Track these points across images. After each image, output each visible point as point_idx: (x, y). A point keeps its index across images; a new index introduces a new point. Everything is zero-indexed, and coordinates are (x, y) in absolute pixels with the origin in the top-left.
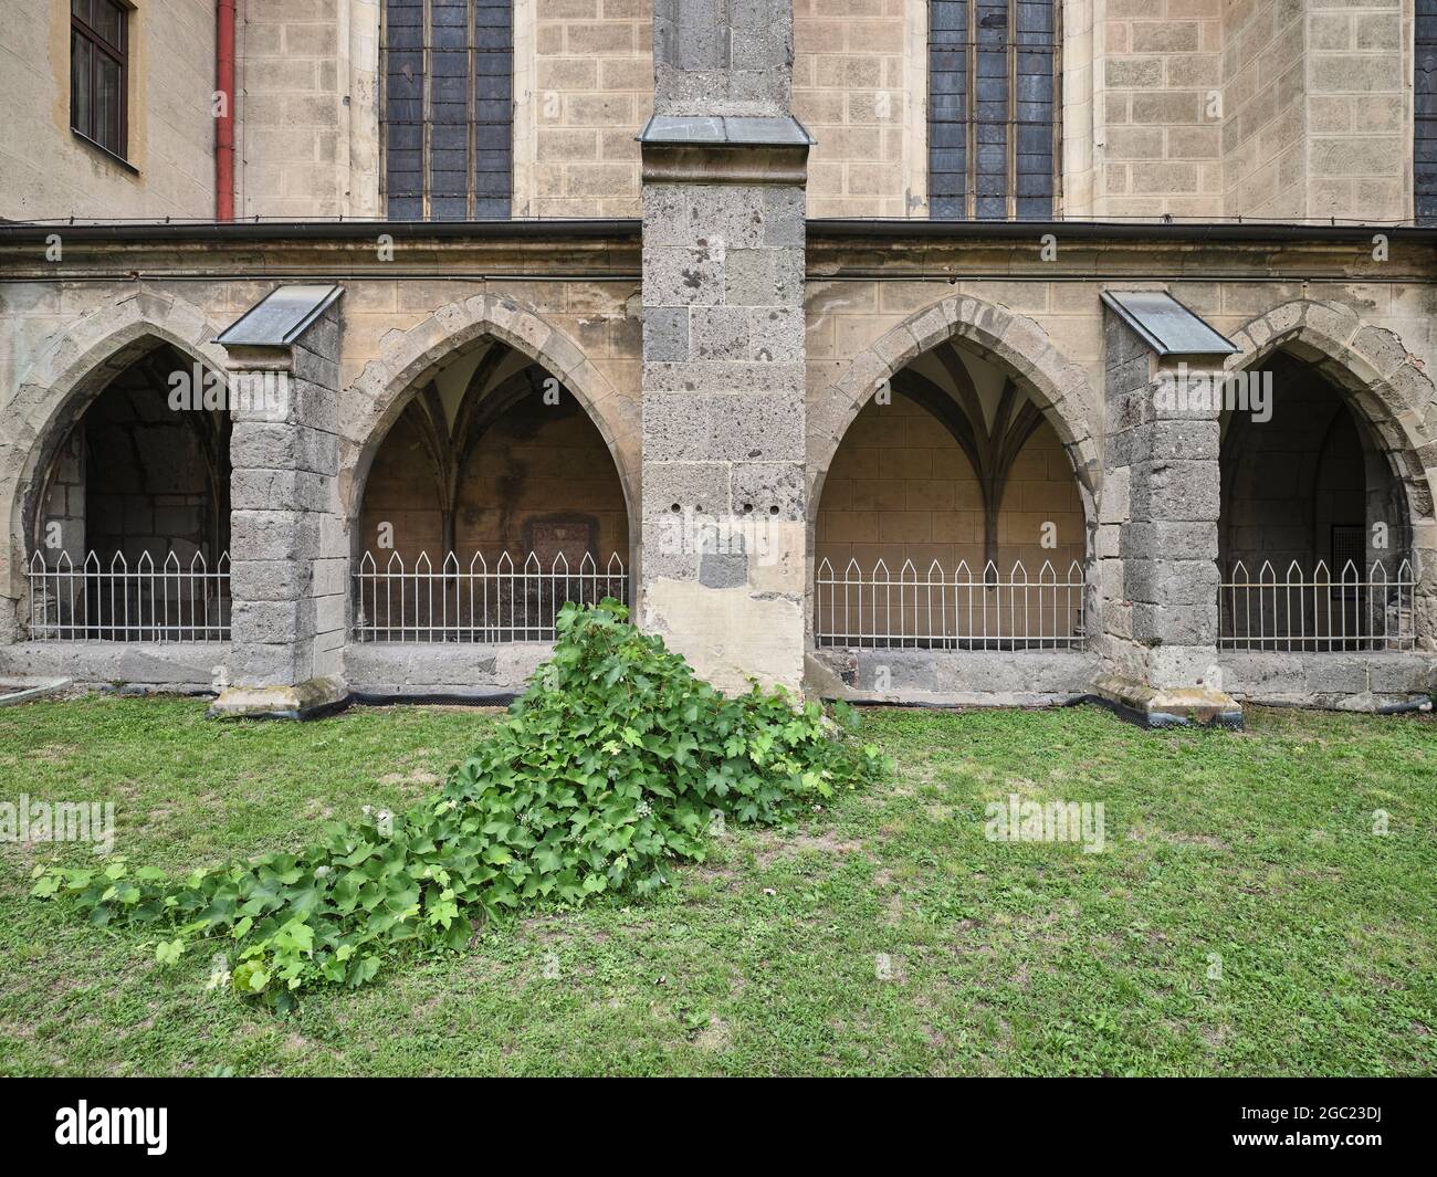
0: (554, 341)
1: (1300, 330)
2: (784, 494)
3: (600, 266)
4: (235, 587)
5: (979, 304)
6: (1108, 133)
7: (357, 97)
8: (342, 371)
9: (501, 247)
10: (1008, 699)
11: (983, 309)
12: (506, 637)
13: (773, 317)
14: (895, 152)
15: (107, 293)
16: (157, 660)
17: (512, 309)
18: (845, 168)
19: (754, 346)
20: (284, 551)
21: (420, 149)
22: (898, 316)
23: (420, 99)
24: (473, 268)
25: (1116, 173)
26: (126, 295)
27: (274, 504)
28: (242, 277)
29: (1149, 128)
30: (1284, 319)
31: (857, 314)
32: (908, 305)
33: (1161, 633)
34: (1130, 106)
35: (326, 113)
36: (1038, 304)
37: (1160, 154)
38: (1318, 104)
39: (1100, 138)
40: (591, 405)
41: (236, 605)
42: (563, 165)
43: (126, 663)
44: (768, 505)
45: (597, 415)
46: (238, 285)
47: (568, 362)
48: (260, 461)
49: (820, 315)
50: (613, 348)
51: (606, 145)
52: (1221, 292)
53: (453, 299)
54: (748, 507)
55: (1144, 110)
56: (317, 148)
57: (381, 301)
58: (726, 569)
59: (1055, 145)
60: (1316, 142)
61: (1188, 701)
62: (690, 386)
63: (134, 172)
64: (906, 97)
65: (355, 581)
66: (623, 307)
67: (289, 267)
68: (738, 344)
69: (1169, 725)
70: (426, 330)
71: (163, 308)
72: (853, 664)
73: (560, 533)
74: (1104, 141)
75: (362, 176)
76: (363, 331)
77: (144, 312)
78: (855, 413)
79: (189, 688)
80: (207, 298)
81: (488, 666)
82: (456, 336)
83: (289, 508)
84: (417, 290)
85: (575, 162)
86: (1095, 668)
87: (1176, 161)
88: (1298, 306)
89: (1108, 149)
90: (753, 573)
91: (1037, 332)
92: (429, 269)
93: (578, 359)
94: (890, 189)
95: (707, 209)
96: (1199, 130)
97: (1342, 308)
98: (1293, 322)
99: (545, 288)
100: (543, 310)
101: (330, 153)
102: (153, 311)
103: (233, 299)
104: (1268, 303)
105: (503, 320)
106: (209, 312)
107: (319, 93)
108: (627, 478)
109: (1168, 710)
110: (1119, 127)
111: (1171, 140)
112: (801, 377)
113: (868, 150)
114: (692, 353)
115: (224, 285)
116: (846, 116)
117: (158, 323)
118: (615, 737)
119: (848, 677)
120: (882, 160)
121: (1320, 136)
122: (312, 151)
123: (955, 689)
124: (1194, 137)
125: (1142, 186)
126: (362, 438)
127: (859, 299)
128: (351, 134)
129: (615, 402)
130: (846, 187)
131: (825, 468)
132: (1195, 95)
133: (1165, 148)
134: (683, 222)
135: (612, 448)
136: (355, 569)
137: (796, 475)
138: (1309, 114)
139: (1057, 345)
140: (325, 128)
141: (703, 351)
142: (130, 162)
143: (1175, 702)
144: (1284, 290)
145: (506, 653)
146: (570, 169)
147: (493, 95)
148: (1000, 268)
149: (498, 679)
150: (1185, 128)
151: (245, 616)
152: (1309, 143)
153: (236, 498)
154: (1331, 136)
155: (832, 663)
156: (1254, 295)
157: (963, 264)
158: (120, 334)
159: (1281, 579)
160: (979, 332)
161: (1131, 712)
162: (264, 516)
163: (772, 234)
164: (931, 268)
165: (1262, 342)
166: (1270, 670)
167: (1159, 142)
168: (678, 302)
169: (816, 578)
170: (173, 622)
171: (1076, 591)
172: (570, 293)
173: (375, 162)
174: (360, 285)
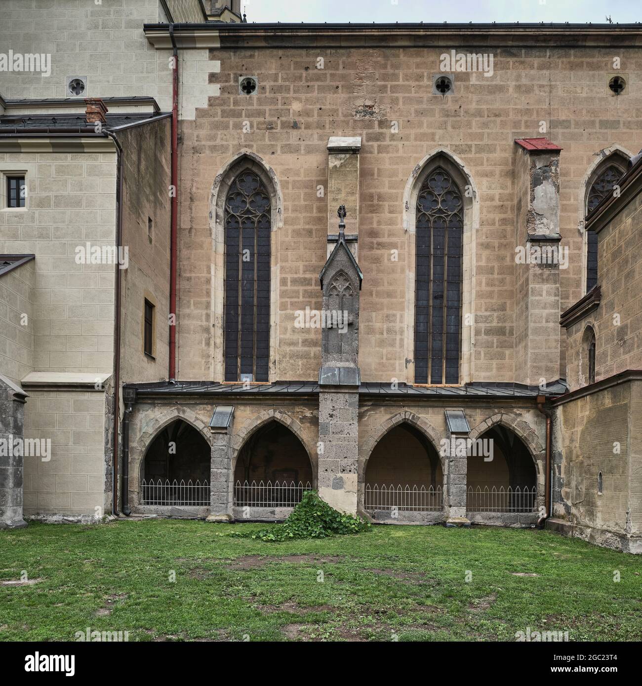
0: (293, 422)
1: (501, 421)
2: (353, 467)
3: (306, 402)
4: (212, 489)
5: (411, 413)
6: (475, 340)
7: (217, 324)
8: (234, 430)
9: (279, 397)
10: (418, 523)
11: (412, 415)
12: (277, 505)
13: (350, 425)
14: (402, 346)
15: (168, 407)
16: (181, 510)
17: (281, 413)
18: (385, 351)
19: (346, 431)
20: (225, 480)
21: (237, 340)
22: (388, 416)
23: (237, 322)
24: (270, 402)
25: (478, 353)
26: (173, 408)
27: (222, 468)
28: (207, 404)
29: (490, 338)
30: (496, 418)
31: (377, 416)
32: (391, 413)
33: (451, 504)
34: (483, 330)
35: (207, 330)
36: (427, 413)
37: (493, 347)
38: (532, 341)
39: (473, 341)
40: (303, 440)
41: (212, 494)
42: (288, 349)
43: (172, 511)
44: (348, 470)
45: (304, 443)
46: (205, 406)
47: (296, 428)
48: (219, 456)
49: (366, 416)
50: (309, 424)
51: (303, 342)
52: (478, 411)
53: (265, 410)
54: (344, 470)
55: (488, 332)
56: (204, 342)
57: (245, 411)
58: (338, 484)
59: (459, 341)
60: (531, 353)
61: (457, 521)
62: (330, 441)
63: (154, 359)
64: (406, 326)
65: (235, 489)
66: (312, 413)
67: (220, 401)
68: (342, 431)
69: (451, 527)
70: (257, 419)
71: (184, 412)
72: (375, 513)
73: (285, 475)
74: (474, 342)
75: (218, 350)
76: (239, 419)
77: (179, 413)
78: (376, 443)
79: (190, 518)
80: (197, 409)
81: (273, 513)
82: (265, 420)
83: (226, 468)
84: (255, 408)
85: (292, 348)
86: (443, 515)
87: (499, 349)
88: (500, 415)
89: (475, 345)
90: (345, 486)
91: (427, 421)
92: (259, 402)
93: (299, 427)
94: (400, 358)
95: (335, 399)
96: (507, 339)
97: (513, 415)
98: (499, 419)
99: (290, 407)
100: (289, 414)
101: (208, 344)
102: (181, 413)
103: (204, 409)
104: (492, 414)
105: (278, 416)
106: (197, 413)
107: (204, 323)
108: (313, 461)
109: (451, 523)
110: (479, 337)
111: (497, 342)
112: (357, 439)
113: (392, 345)
114: (331, 433)
115: (201, 406)
116: (385, 333)
117: (182, 416)
118: (316, 513)
119: (373, 517)
120: (397, 349)
121: (533, 351)
122: (202, 343)
123: (403, 520)
124: (505, 341)
125: (487, 358)
126: (238, 448)
127: (378, 412)
128: (215, 336)
129: (309, 439)
130: (385, 358)
131: (368, 458)
132: (506, 327)
133: (495, 345)
134: (329, 402)
135: (308, 452)
136: (235, 485)
137: (355, 463)
138: (529, 344)
139: (432, 425)
140: (206, 335)
141: (333, 433)
142: (153, 356)
143: (454, 521)
144: (496, 411)
145: (278, 510)
146: (290, 350)
147: (263, 321)
148: (417, 404)
149: (276, 516)
150: (502, 338)
151: (214, 496)
152: (529, 353)
153: (212, 466)
154: (536, 351)
155: (369, 513)
156: (488, 412)
157: (406, 402)
158: (171, 419)
159: (498, 491)
160: (411, 421)
161: (444, 524)
162: (219, 471)
163: (350, 405)
164: (397, 403)
165: (490, 425)
166: (491, 516)
167: (493, 343)
168: (328, 421)
169: (365, 489)
170: (183, 500)
171: (439, 494)
172: (297, 409)
173: (222, 345)
174: (239, 406)
